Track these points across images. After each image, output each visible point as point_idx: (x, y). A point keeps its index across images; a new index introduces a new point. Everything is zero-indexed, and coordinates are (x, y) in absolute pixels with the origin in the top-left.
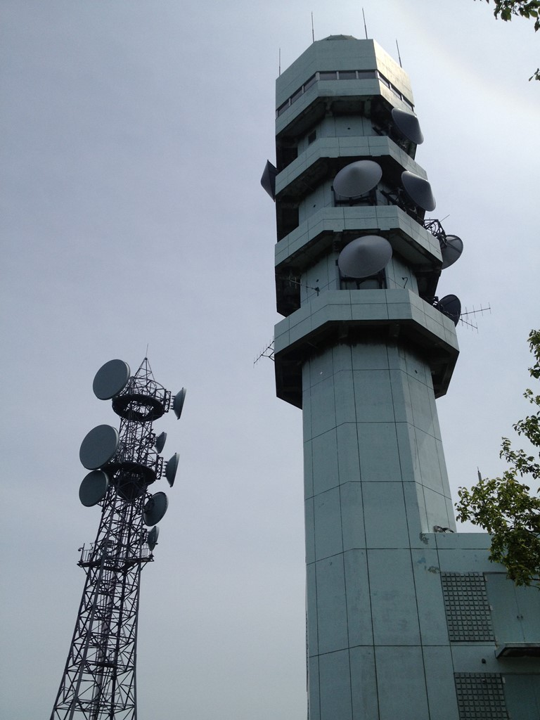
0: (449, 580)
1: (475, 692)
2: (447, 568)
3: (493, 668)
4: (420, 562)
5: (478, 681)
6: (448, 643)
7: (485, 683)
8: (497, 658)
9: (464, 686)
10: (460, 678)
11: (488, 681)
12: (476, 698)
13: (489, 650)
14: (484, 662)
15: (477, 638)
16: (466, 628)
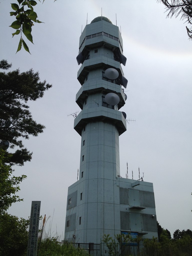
0: (121, 189)
1: (124, 216)
2: (121, 186)
3: (128, 211)
4: (115, 184)
5: (125, 213)
6: (119, 204)
7: (126, 214)
8: (129, 209)
9: (122, 214)
10: (121, 212)
11: (127, 213)
12: (124, 217)
13: (127, 207)
14: (126, 209)
15: (126, 204)
16: (123, 201)
